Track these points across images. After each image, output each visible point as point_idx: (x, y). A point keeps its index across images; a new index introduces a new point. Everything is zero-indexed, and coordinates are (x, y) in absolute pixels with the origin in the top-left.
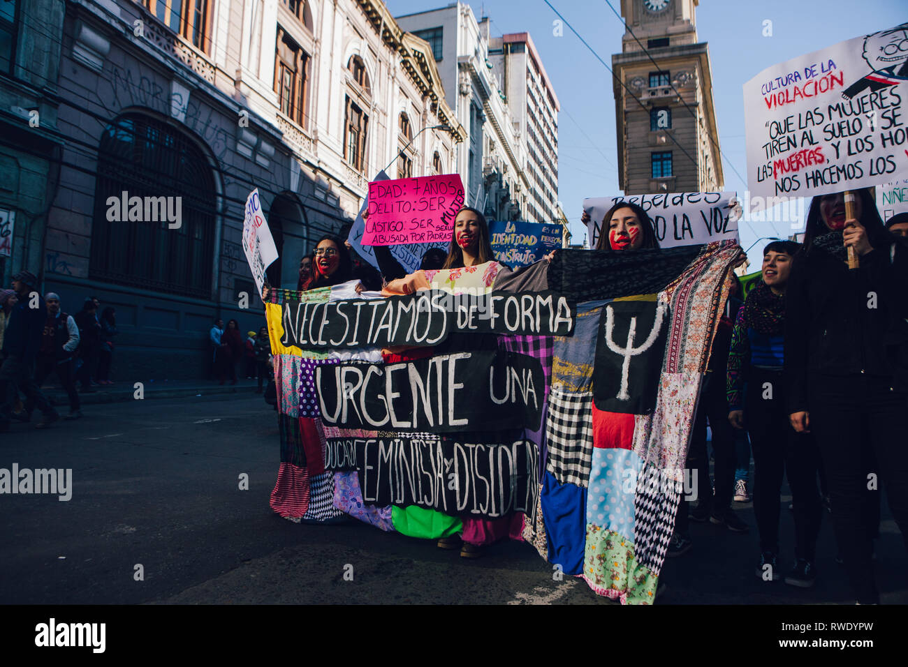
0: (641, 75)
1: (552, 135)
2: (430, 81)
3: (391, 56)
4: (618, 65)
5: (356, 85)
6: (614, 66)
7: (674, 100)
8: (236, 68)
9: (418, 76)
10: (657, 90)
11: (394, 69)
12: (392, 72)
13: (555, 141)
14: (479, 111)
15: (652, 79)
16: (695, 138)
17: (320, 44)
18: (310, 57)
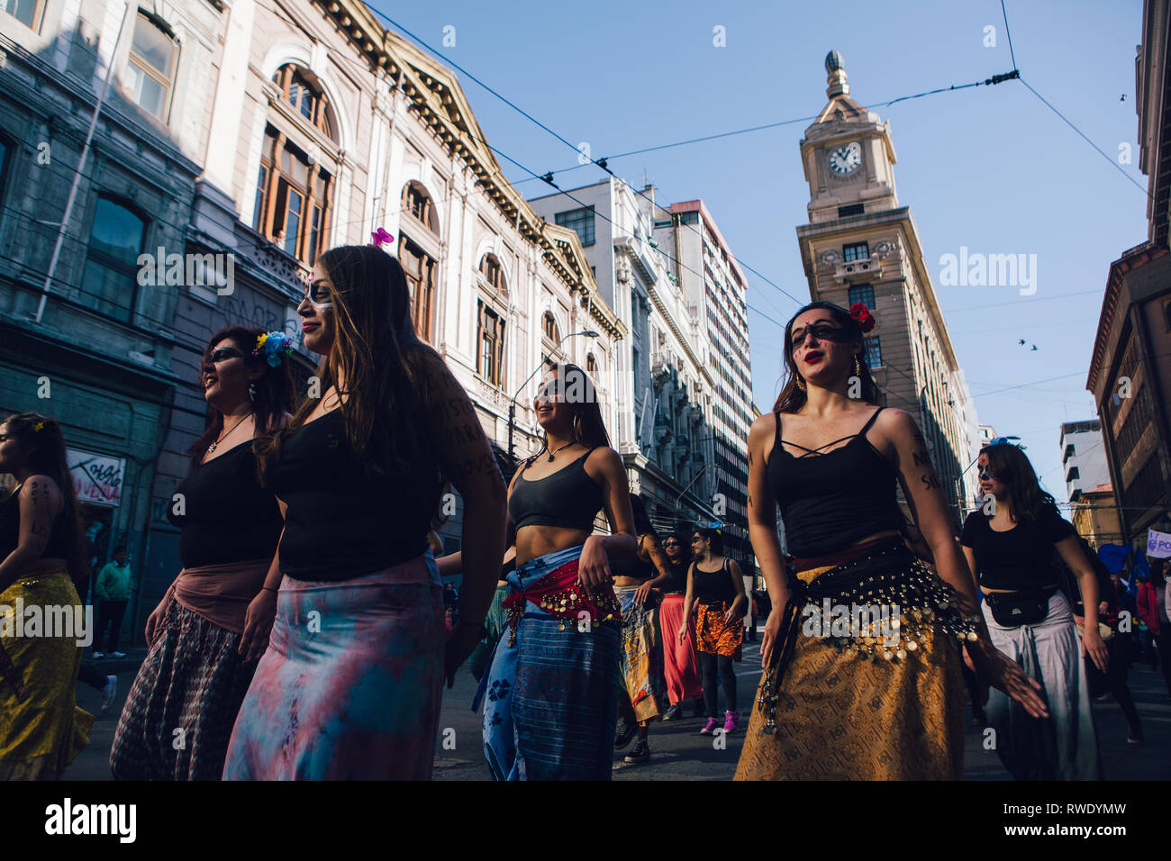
0: (833, 248)
1: (740, 318)
2: (579, 273)
3: (531, 250)
4: (806, 237)
5: (490, 288)
6: (801, 239)
7: (876, 275)
9: (563, 269)
10: (853, 265)
11: (535, 264)
12: (532, 268)
13: (745, 326)
14: (643, 300)
15: (847, 252)
16: (905, 319)
17: (448, 247)
18: (437, 262)
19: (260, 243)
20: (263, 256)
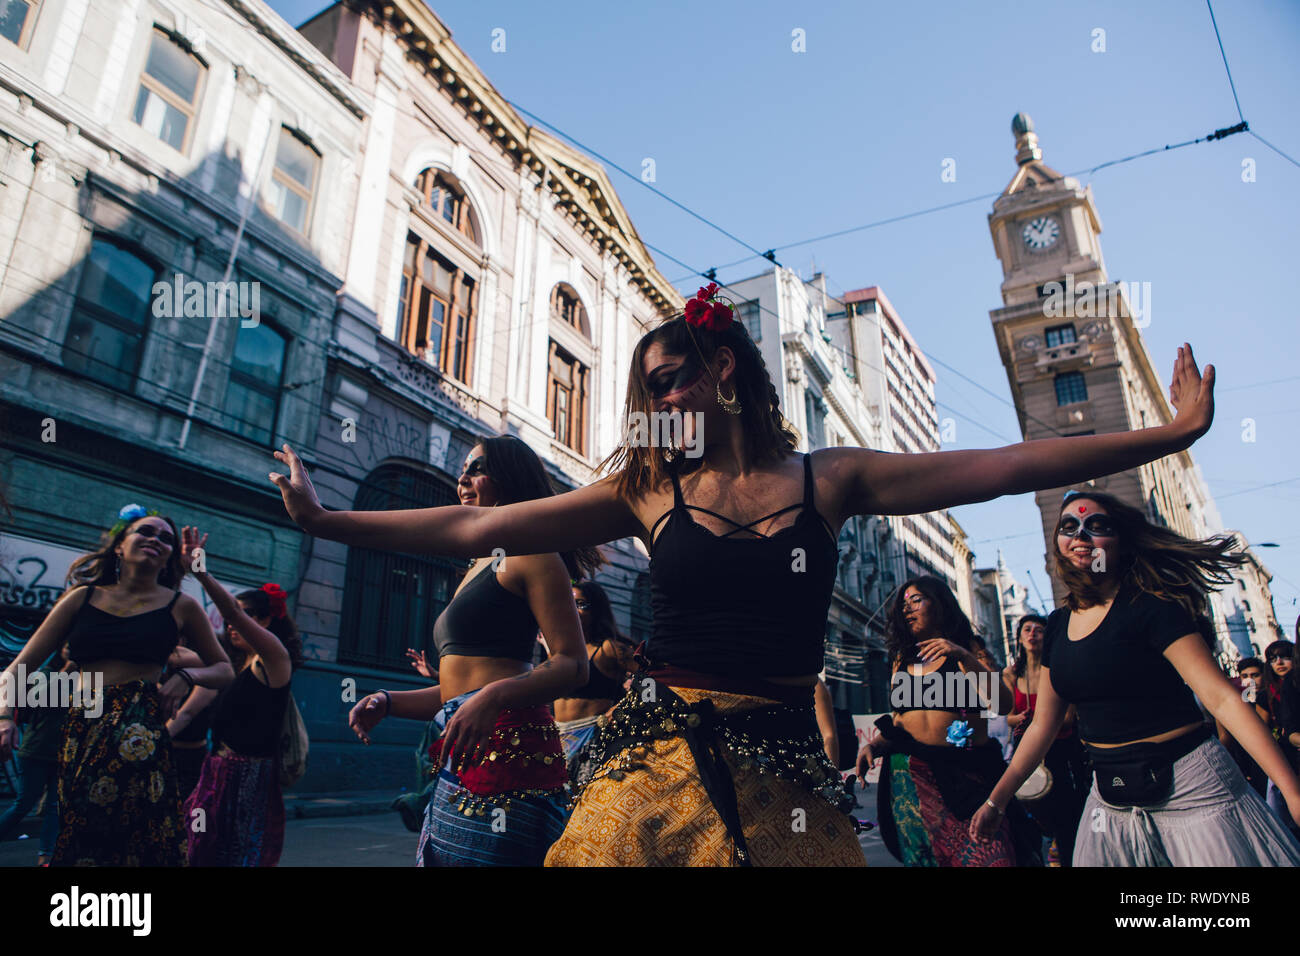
0: (1033, 332)
1: (928, 416)
4: (1001, 322)
6: (996, 325)
7: (1086, 361)
8: (502, 397)
10: (1059, 350)
13: (935, 425)
14: (817, 401)
15: (1050, 336)
16: (1124, 410)
17: (601, 351)
18: (589, 369)
19: (403, 357)
20: (405, 369)
